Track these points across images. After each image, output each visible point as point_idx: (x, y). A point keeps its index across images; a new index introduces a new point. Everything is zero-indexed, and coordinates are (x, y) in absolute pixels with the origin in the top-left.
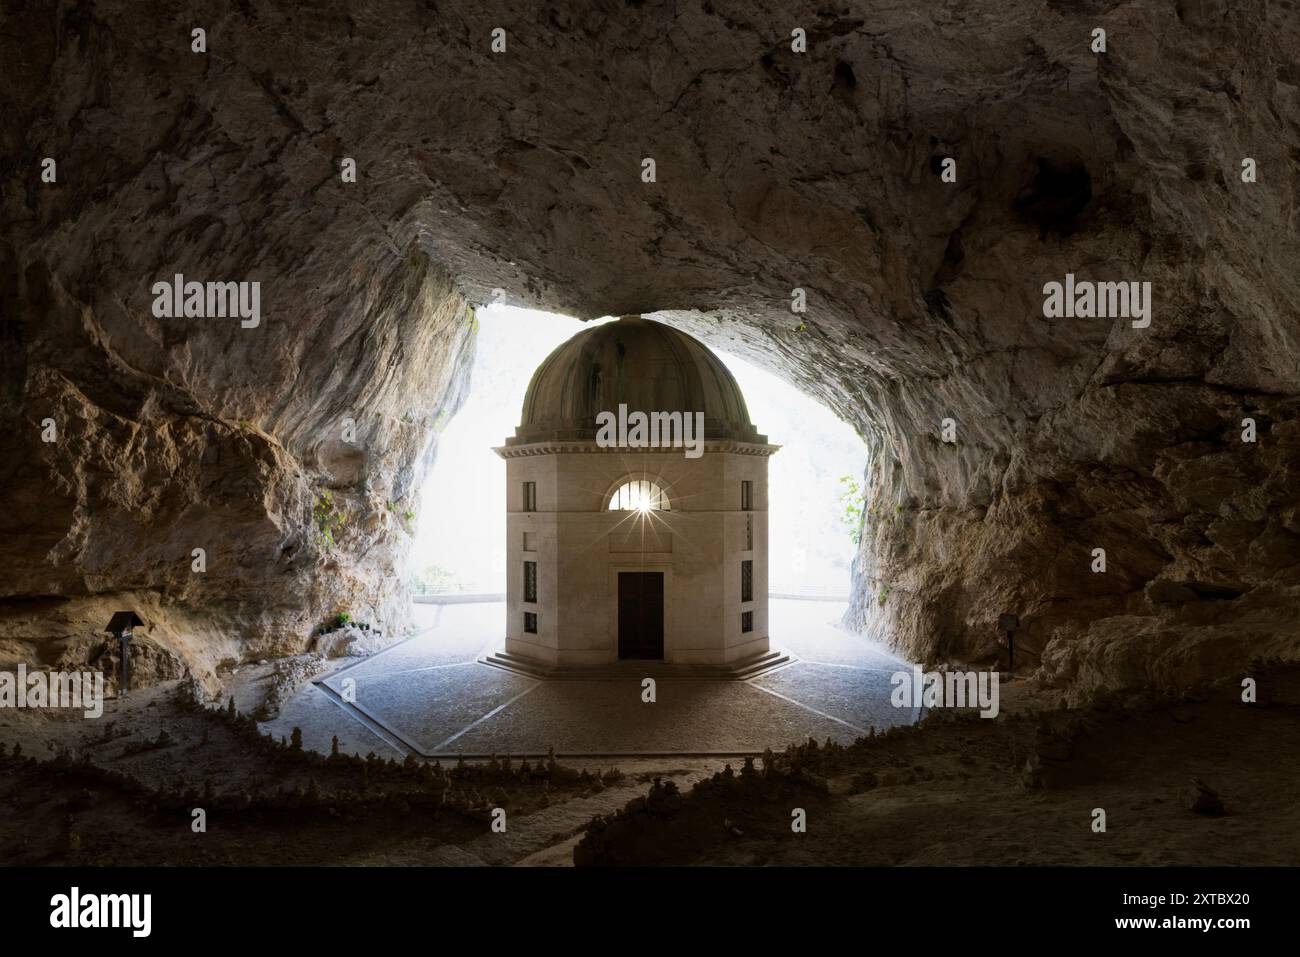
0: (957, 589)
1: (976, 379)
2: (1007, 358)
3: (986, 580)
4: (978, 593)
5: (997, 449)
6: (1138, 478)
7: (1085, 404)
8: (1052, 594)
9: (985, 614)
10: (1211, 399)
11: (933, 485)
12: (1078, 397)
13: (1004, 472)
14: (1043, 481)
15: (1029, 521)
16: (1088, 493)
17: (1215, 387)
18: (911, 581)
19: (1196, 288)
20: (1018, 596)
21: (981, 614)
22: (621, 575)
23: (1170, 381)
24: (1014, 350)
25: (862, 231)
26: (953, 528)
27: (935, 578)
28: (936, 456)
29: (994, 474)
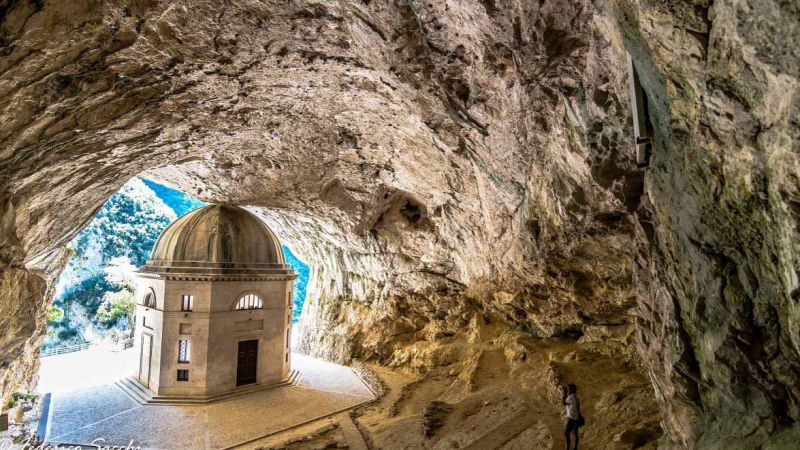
0: (360, 333)
1: (379, 259)
2: (391, 256)
3: (371, 329)
4: (368, 334)
5: (378, 282)
6: (424, 298)
7: (413, 275)
8: (394, 333)
9: (372, 342)
10: (447, 282)
11: (349, 291)
12: (412, 272)
13: (381, 291)
14: (396, 296)
15: (390, 309)
16: (409, 301)
17: (449, 279)
18: (341, 330)
19: (449, 256)
20: (383, 335)
21: (369, 342)
22: (240, 342)
23: (438, 274)
26: (358, 309)
27: (351, 329)
28: (353, 280)
29: (377, 290)
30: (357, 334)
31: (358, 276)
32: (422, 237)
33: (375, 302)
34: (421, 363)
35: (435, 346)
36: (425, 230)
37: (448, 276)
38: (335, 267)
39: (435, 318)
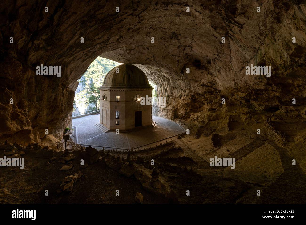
0: (177, 109)
1: (184, 82)
2: (189, 80)
3: (181, 107)
4: (180, 109)
5: (183, 90)
6: (203, 96)
7: (198, 87)
8: (190, 109)
9: (182, 112)
10: (212, 89)
11: (172, 94)
12: (197, 86)
13: (185, 93)
14: (191, 95)
15: (189, 100)
16: (197, 97)
17: (213, 88)
18: (170, 107)
19: (214, 79)
20: (186, 109)
22: (136, 112)
23: (208, 86)
24: (190, 79)
25: (177, 62)
26: (176, 100)
27: (174, 107)
28: (174, 89)
29: (183, 93)
30: (176, 109)
31: (176, 88)
32: (202, 73)
33: (182, 98)
34: (203, 120)
35: (208, 113)
36: (203, 70)
37: (212, 87)
38: (167, 85)
39: (207, 103)
